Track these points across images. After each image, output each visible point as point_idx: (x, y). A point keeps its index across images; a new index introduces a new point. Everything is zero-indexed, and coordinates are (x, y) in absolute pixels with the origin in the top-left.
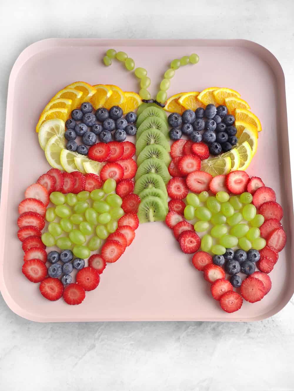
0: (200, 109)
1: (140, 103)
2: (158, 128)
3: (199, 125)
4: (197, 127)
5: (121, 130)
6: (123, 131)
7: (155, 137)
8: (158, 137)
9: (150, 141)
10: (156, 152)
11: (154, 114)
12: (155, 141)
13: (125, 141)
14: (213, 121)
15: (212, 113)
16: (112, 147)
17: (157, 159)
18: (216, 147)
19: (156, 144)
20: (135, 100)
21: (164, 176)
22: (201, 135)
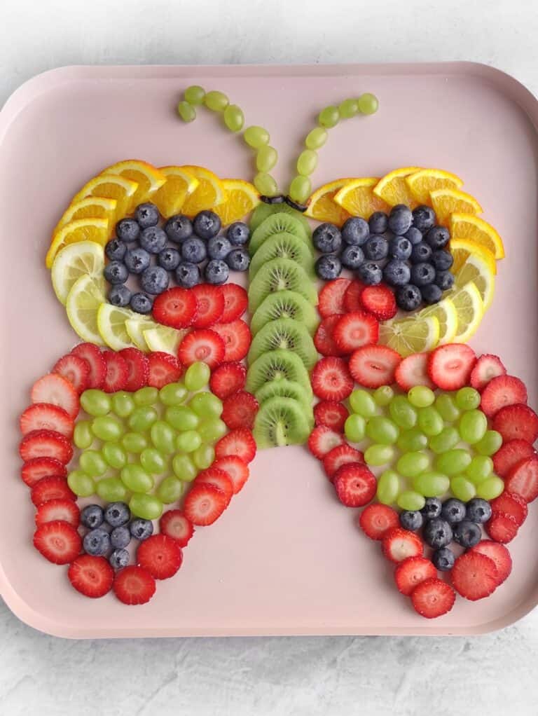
0: (379, 215)
1: (256, 202)
2: (292, 257)
3: (377, 249)
4: (372, 253)
5: (218, 263)
6: (222, 265)
7: (287, 275)
8: (292, 274)
9: (276, 283)
10: (288, 306)
11: (284, 229)
12: (288, 283)
13: (227, 282)
14: (405, 240)
15: (404, 226)
16: (200, 296)
17: (291, 320)
18: (411, 296)
19: (290, 289)
20: (245, 196)
21: (304, 354)
22: (380, 271)
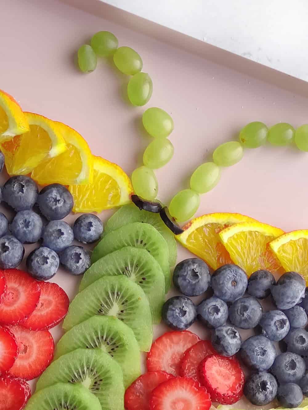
0: (265, 274)
1: (125, 199)
2: (141, 282)
3: (245, 314)
4: (238, 317)
5: (49, 253)
6: (53, 257)
7: (126, 301)
8: (133, 303)
9: (110, 306)
10: (112, 339)
11: (145, 244)
12: (122, 311)
13: (51, 281)
14: (284, 317)
15: (289, 300)
16: (12, 284)
17: (108, 357)
18: (264, 386)
19: (122, 320)
20: (115, 186)
21: (107, 404)
22: (239, 342)
